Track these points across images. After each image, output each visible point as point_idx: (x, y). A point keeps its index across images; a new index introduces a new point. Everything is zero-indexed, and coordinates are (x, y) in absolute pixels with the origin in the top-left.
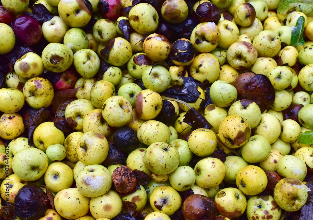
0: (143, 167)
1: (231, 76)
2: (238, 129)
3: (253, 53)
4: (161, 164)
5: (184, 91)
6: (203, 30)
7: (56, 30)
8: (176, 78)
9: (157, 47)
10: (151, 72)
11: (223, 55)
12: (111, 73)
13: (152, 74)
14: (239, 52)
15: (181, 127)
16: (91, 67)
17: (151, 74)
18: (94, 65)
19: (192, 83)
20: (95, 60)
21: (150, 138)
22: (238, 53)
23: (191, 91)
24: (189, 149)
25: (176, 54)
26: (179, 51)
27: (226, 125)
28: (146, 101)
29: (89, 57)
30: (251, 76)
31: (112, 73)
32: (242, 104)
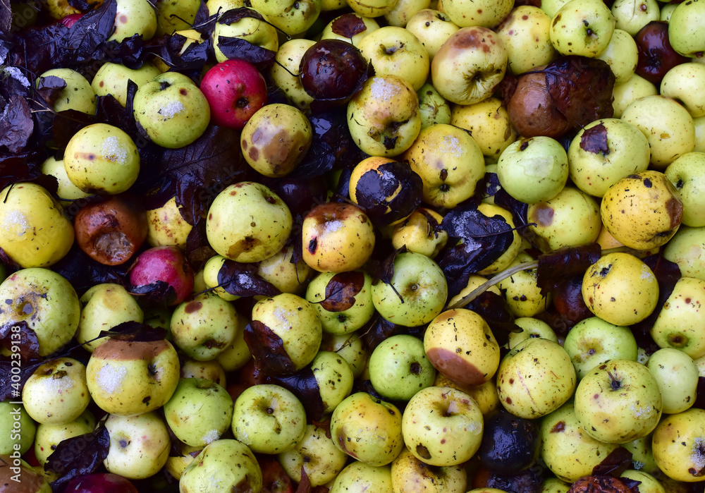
0: (600, 450)
1: (494, 120)
2: (660, 204)
3: (494, 43)
4: (649, 416)
5: (472, 247)
6: (379, 115)
7: (147, 444)
8: (430, 245)
9: (352, 245)
10: (400, 294)
11: (438, 104)
12: (330, 381)
13: (405, 295)
14: (469, 71)
15: (531, 302)
16: (295, 421)
17: (405, 300)
18: (293, 409)
19: (465, 217)
20: (283, 400)
21: (554, 395)
22: (470, 75)
23: (482, 234)
24: (616, 326)
25: (389, 210)
26: (390, 199)
27: (632, 223)
28: (468, 353)
29: (266, 409)
30: (540, 85)
31: (332, 380)
32: (593, 151)
